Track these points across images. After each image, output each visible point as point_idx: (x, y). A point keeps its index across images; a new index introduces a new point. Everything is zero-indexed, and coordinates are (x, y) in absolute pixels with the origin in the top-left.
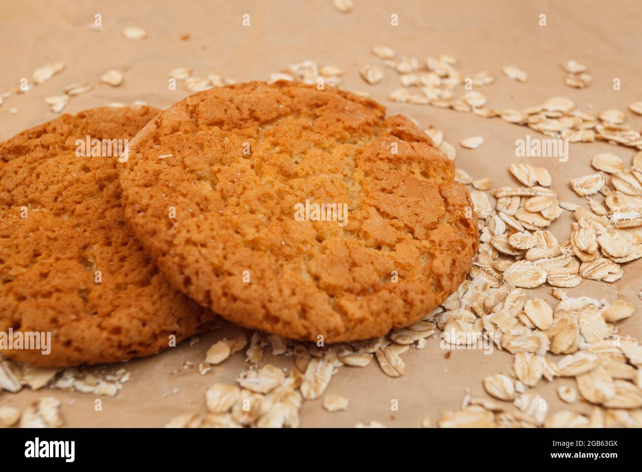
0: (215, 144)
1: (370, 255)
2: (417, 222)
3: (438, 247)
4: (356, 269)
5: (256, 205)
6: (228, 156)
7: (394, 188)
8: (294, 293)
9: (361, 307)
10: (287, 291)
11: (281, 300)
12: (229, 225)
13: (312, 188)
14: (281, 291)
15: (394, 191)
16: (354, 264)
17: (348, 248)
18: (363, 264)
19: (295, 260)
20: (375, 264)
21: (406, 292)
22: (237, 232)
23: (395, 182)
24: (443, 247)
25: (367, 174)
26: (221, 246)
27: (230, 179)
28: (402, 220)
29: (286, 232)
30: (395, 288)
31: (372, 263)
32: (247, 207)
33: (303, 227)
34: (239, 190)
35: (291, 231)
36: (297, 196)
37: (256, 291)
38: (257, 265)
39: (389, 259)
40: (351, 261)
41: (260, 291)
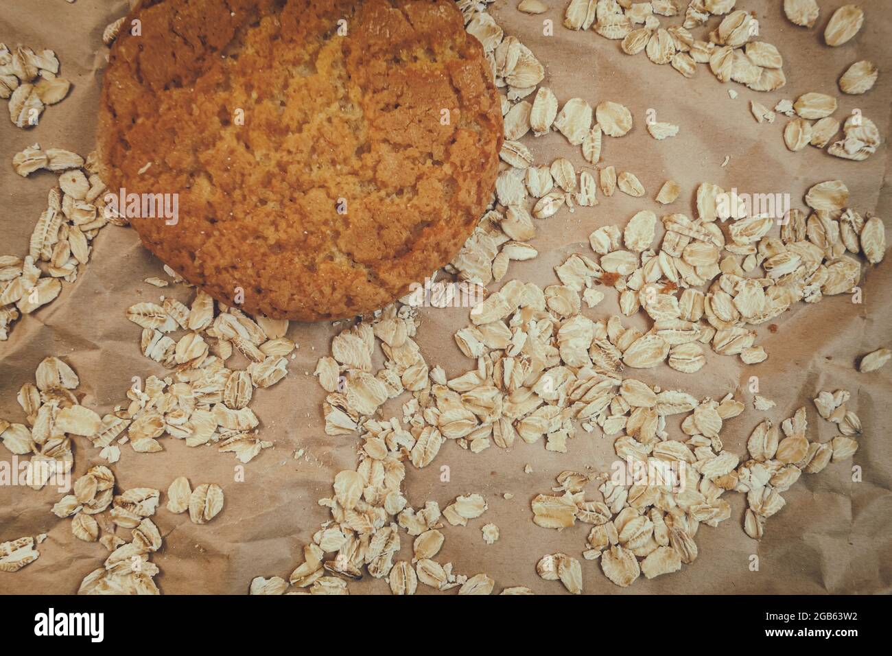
0: (187, 123)
1: (393, 213)
2: (433, 142)
3: (460, 170)
4: (384, 232)
5: (262, 192)
6: (207, 134)
7: (399, 97)
8: (334, 289)
9: (400, 275)
10: (327, 290)
11: (325, 301)
12: (246, 232)
13: (311, 143)
14: (321, 292)
15: (400, 101)
16: (381, 227)
17: (370, 210)
18: (390, 225)
19: (323, 247)
20: (402, 221)
21: (438, 244)
22: (258, 237)
23: (398, 89)
24: (466, 168)
25: (364, 89)
26: (249, 264)
27: (222, 168)
28: (417, 147)
29: (303, 215)
30: (426, 246)
31: (398, 220)
32: (254, 199)
33: (317, 203)
34: (238, 179)
35: (308, 214)
36: (299, 162)
37: (300, 301)
38: (291, 274)
39: (413, 210)
40: (376, 225)
41: (304, 300)
